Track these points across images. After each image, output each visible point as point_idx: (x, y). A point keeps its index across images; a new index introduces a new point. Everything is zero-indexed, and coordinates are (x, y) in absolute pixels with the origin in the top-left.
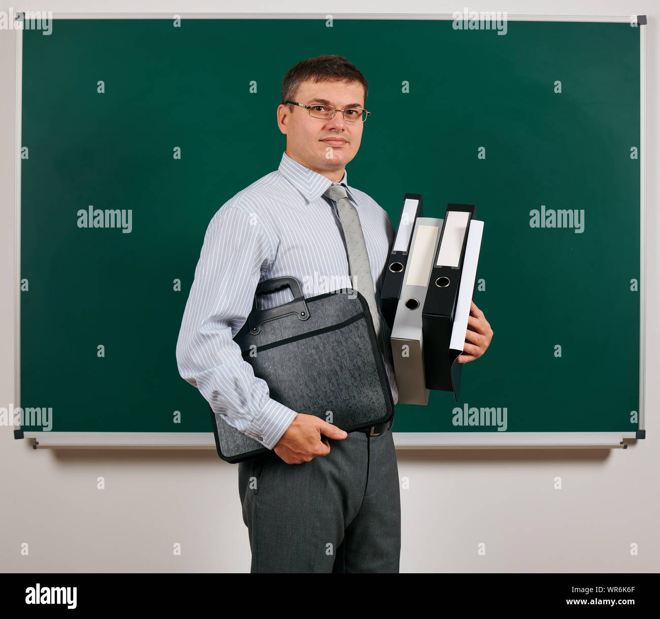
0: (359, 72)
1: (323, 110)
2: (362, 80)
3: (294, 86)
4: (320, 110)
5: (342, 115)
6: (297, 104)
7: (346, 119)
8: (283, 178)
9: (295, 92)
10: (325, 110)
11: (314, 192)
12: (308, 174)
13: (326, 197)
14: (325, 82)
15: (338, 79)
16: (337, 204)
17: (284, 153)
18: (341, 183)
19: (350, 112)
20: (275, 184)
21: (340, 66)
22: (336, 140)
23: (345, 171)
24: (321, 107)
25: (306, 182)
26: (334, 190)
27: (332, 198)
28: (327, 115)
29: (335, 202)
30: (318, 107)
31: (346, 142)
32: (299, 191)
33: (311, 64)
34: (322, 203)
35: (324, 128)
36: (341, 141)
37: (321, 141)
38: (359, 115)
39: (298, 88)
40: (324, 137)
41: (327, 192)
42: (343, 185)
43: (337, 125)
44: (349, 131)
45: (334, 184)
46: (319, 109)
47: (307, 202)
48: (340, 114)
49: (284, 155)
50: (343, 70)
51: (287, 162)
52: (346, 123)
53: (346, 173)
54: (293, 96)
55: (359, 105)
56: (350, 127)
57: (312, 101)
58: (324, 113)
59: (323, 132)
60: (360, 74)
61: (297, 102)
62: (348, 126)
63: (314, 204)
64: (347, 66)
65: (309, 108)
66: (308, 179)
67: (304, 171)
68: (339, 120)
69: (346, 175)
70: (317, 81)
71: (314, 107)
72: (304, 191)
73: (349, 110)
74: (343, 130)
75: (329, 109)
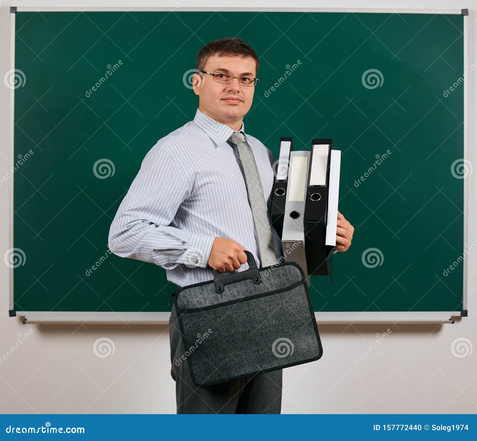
0: (252, 50)
1: (224, 77)
2: (254, 56)
3: (204, 60)
4: (223, 77)
5: (238, 81)
6: (206, 73)
7: (241, 83)
8: (198, 127)
9: (205, 64)
10: (226, 77)
11: (221, 139)
12: (216, 125)
13: (230, 142)
14: (226, 56)
15: (236, 55)
16: (238, 147)
17: (198, 109)
18: (240, 131)
19: (244, 79)
20: (192, 132)
21: (238, 45)
22: (233, 99)
23: (243, 122)
24: (223, 75)
25: (215, 131)
26: (236, 137)
27: (234, 143)
28: (227, 81)
29: (236, 145)
30: (220, 74)
31: (241, 101)
32: (209, 137)
33: (217, 44)
34: (226, 146)
35: (224, 90)
36: (236, 100)
37: (223, 100)
38: (251, 82)
39: (207, 61)
40: (225, 97)
41: (231, 138)
42: (241, 132)
43: (234, 88)
44: (243, 93)
45: (235, 132)
46: (221, 76)
47: (216, 146)
48: (236, 80)
49: (198, 110)
50: (240, 48)
51: (200, 115)
52: (240, 87)
53: (243, 124)
54: (203, 67)
55: (251, 74)
56: (243, 90)
57: (217, 70)
58: (226, 79)
59: (224, 93)
60: (253, 51)
61: (206, 71)
62: (242, 89)
63: (221, 147)
64: (243, 45)
65: (214, 75)
66: (217, 129)
67: (213, 122)
68: (236, 84)
69: (243, 125)
70: (220, 56)
71: (218, 75)
72: (214, 137)
73: (243, 78)
74: (238, 92)
75: (228, 77)
